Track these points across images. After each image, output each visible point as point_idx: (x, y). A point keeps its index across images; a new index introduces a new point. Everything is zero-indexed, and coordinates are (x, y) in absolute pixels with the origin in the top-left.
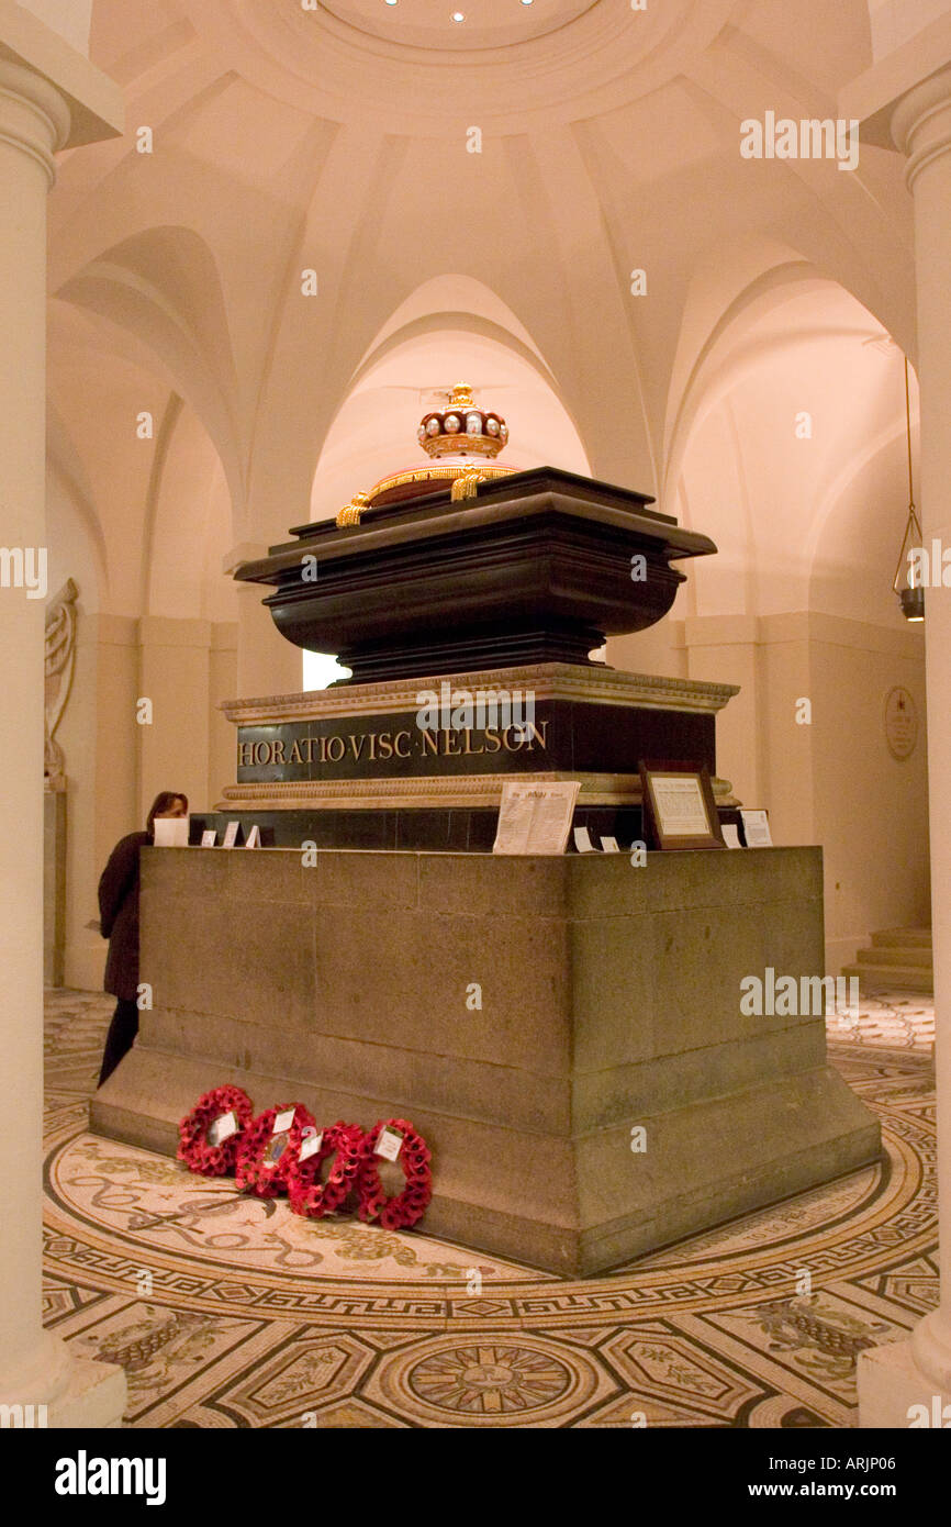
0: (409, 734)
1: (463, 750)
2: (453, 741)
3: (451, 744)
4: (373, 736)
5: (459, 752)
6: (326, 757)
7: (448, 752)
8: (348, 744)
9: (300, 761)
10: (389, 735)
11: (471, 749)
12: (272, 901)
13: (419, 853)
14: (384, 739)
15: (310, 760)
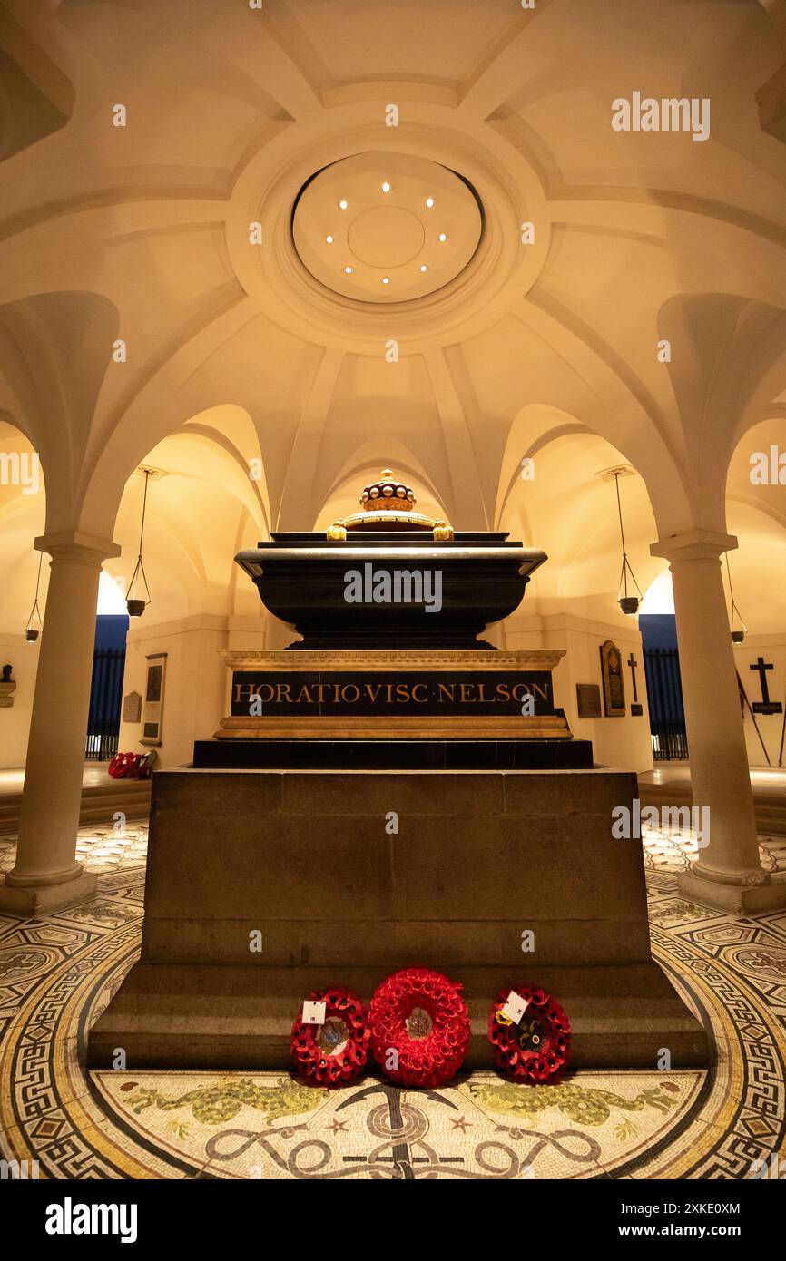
0: (426, 687)
1: (479, 697)
2: (468, 693)
3: (466, 696)
4: (390, 687)
5: (474, 701)
6: (340, 698)
7: (463, 700)
8: (364, 690)
9: (310, 700)
10: (406, 686)
11: (485, 698)
12: (339, 815)
13: (503, 772)
14: (401, 689)
15: (321, 700)
